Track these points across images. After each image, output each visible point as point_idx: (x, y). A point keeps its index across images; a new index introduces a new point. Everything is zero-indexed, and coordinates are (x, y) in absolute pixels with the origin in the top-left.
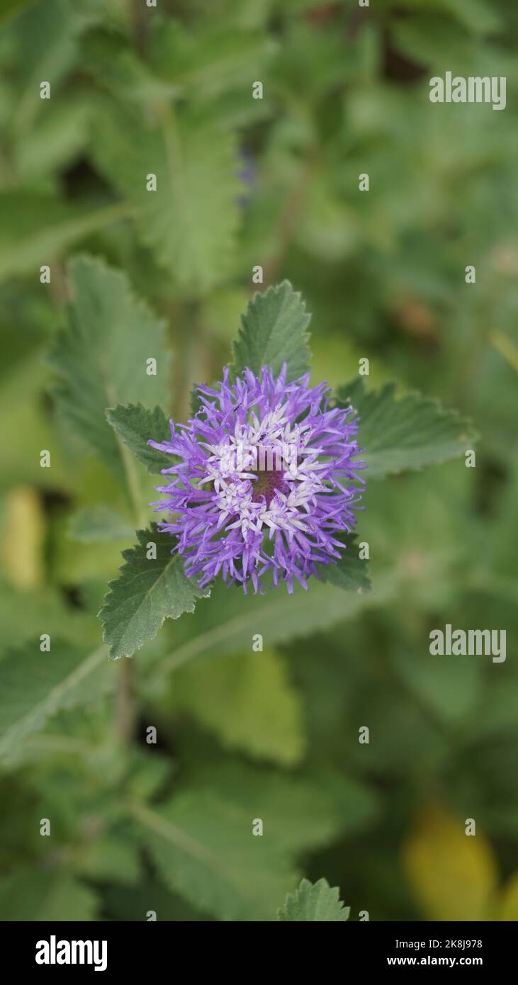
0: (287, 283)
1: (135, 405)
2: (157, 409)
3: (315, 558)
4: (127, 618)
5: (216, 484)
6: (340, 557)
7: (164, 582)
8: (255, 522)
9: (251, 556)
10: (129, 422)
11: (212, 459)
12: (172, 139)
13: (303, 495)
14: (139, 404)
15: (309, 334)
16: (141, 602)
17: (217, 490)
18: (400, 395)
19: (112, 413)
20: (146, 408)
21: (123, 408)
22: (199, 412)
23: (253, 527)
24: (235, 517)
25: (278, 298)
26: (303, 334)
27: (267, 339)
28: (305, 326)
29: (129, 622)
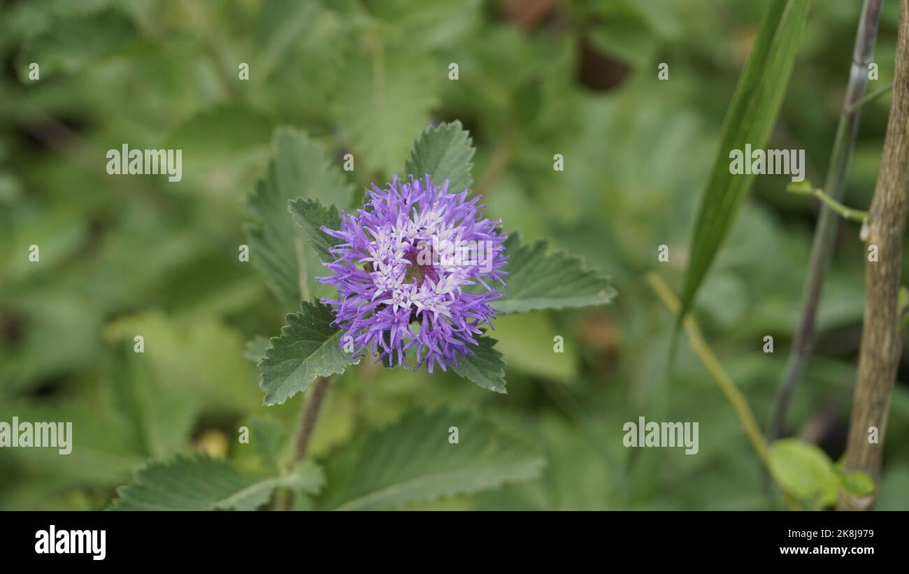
0: (458, 123)
1: (314, 201)
2: (333, 207)
3: (455, 342)
4: (284, 376)
5: (375, 264)
6: (477, 344)
7: (321, 354)
8: (405, 301)
9: (399, 330)
10: (307, 215)
11: (374, 243)
12: (379, 67)
13: (449, 285)
14: (317, 200)
15: (472, 164)
16: (298, 365)
17: (375, 269)
18: (550, 252)
19: (293, 204)
20: (323, 206)
21: (303, 201)
22: (368, 204)
23: (403, 305)
24: (389, 294)
25: (449, 135)
26: (467, 164)
27: (436, 167)
28: (470, 157)
29: (286, 379)
